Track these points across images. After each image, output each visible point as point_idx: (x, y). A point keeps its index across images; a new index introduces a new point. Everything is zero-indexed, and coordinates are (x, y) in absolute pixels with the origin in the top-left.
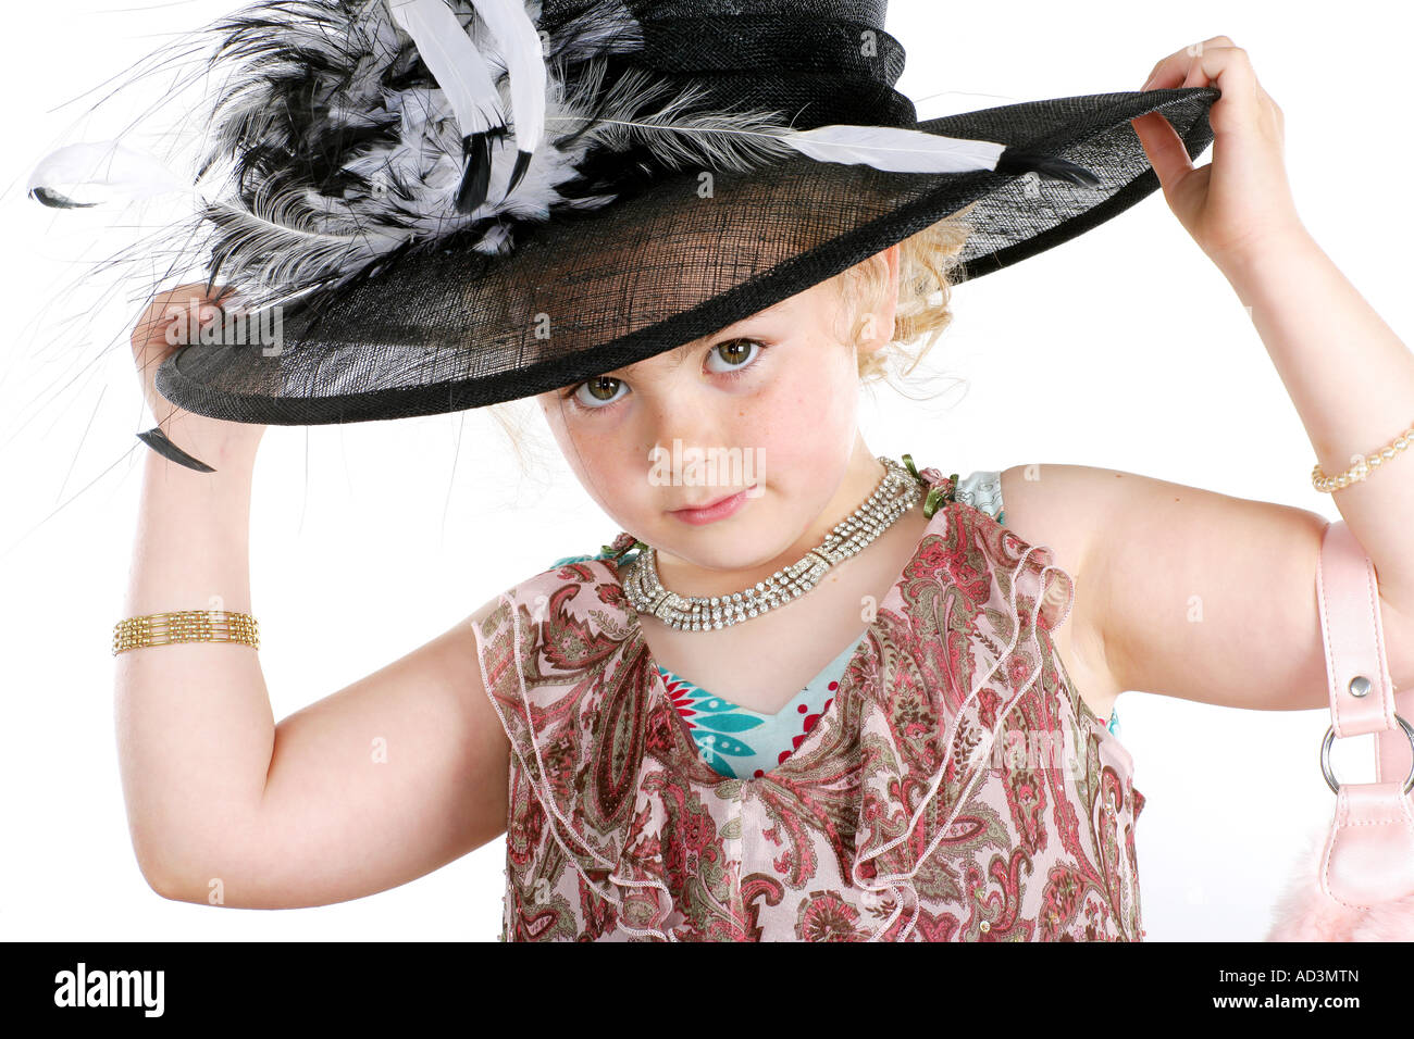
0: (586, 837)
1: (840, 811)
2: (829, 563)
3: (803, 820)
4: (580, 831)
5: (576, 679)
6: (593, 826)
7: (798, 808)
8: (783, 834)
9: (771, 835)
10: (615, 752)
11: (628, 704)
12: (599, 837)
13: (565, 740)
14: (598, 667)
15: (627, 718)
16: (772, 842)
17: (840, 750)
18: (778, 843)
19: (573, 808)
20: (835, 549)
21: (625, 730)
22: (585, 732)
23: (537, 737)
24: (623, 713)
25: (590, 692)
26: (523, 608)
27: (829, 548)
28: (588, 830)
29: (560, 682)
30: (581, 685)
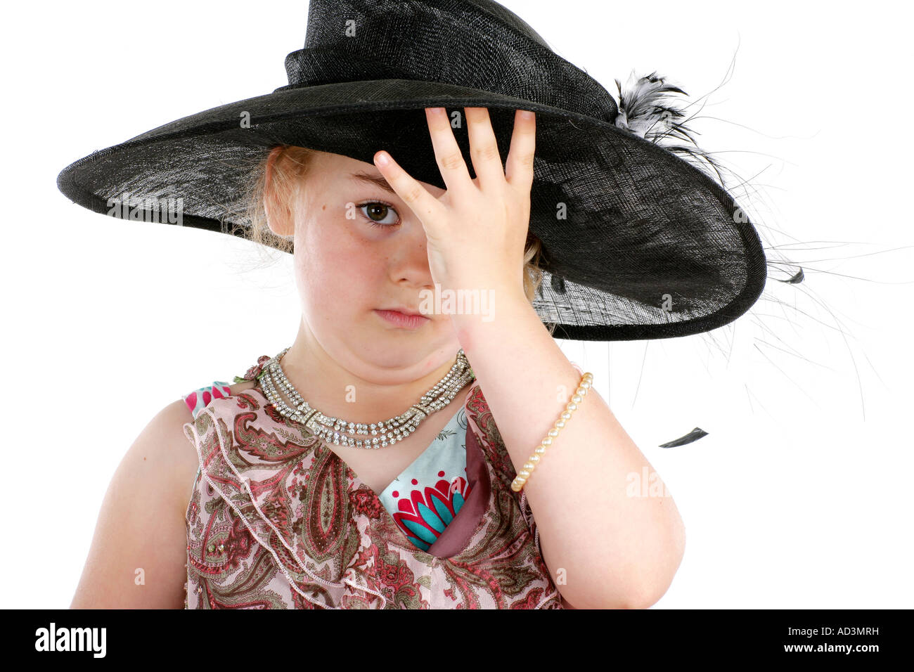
0: (306, 563)
1: (505, 570)
2: (426, 414)
3: (471, 583)
4: (303, 559)
5: (279, 467)
6: (311, 557)
7: (468, 576)
8: (458, 593)
9: (449, 593)
10: (323, 511)
11: (328, 485)
12: (316, 564)
13: (277, 502)
14: (295, 460)
15: (328, 492)
16: (449, 598)
17: (500, 532)
18: (454, 599)
19: (296, 543)
20: (428, 405)
21: (329, 500)
22: (293, 499)
23: (256, 500)
24: (325, 489)
25: (292, 473)
26: (220, 420)
27: (424, 405)
28: (307, 558)
29: (268, 468)
30: (284, 470)
